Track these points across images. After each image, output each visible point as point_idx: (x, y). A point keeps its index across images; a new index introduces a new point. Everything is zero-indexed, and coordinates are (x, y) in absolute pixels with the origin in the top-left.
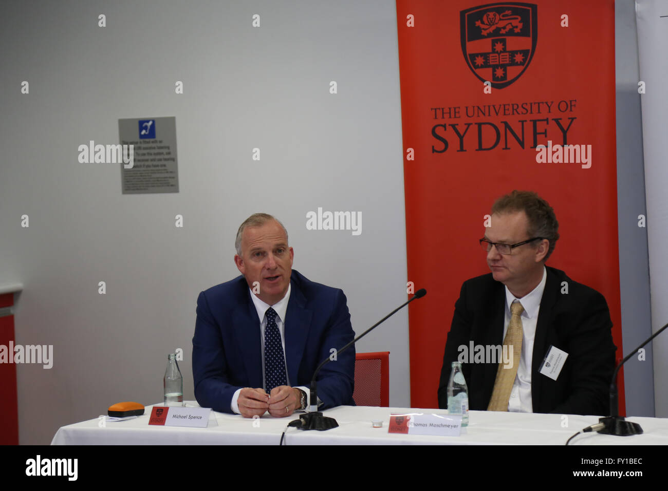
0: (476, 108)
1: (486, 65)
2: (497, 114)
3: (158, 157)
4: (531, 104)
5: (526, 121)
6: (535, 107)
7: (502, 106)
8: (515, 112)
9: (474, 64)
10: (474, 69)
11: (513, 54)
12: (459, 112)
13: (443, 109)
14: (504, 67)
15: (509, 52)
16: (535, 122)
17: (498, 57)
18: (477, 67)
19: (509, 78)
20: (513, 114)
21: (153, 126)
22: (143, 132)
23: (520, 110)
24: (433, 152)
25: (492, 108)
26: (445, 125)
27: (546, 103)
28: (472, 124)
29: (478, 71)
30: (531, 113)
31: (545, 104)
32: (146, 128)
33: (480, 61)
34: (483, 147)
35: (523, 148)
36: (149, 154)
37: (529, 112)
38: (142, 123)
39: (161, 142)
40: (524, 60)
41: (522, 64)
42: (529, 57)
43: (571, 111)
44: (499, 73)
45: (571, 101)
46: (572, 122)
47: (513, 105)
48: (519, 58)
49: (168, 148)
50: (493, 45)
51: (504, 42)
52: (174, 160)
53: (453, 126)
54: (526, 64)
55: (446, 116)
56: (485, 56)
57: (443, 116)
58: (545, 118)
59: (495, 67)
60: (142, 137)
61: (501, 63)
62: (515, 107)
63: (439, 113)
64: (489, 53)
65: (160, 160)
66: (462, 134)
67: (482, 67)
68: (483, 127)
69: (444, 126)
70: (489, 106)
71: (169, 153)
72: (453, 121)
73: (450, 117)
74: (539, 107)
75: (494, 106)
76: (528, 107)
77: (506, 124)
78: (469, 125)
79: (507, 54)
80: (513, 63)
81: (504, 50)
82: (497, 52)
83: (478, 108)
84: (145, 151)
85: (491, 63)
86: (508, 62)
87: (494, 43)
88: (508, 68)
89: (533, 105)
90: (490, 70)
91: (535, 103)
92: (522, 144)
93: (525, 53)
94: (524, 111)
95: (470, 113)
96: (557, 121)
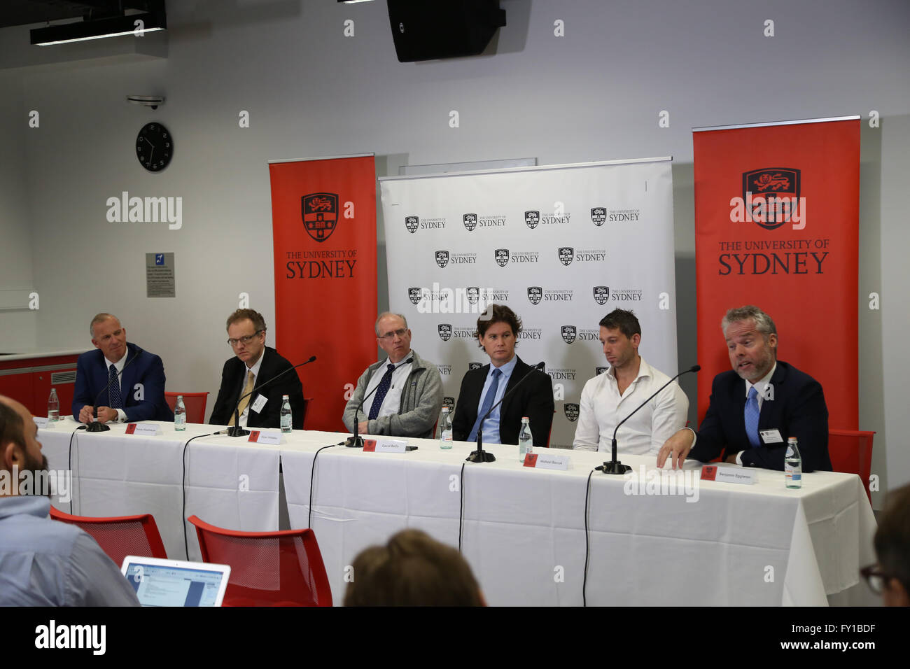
1: (314, 228)
3: (166, 276)
11: (327, 222)
14: (322, 229)
16: (337, 262)
18: (310, 229)
19: (325, 236)
21: (163, 258)
22: (158, 261)
29: (309, 231)
32: (159, 259)
33: (311, 226)
36: (160, 274)
38: (157, 255)
39: (166, 267)
40: (332, 226)
41: (331, 228)
44: (320, 233)
48: (330, 225)
49: (170, 271)
52: (173, 278)
53: (298, 263)
55: (294, 257)
56: (314, 223)
59: (318, 229)
60: (157, 264)
65: (166, 278)
68: (312, 264)
71: (170, 274)
72: (297, 260)
80: (327, 228)
84: (159, 273)
87: (318, 215)
92: (331, 274)
93: (332, 222)
95: (306, 256)
96: (348, 262)
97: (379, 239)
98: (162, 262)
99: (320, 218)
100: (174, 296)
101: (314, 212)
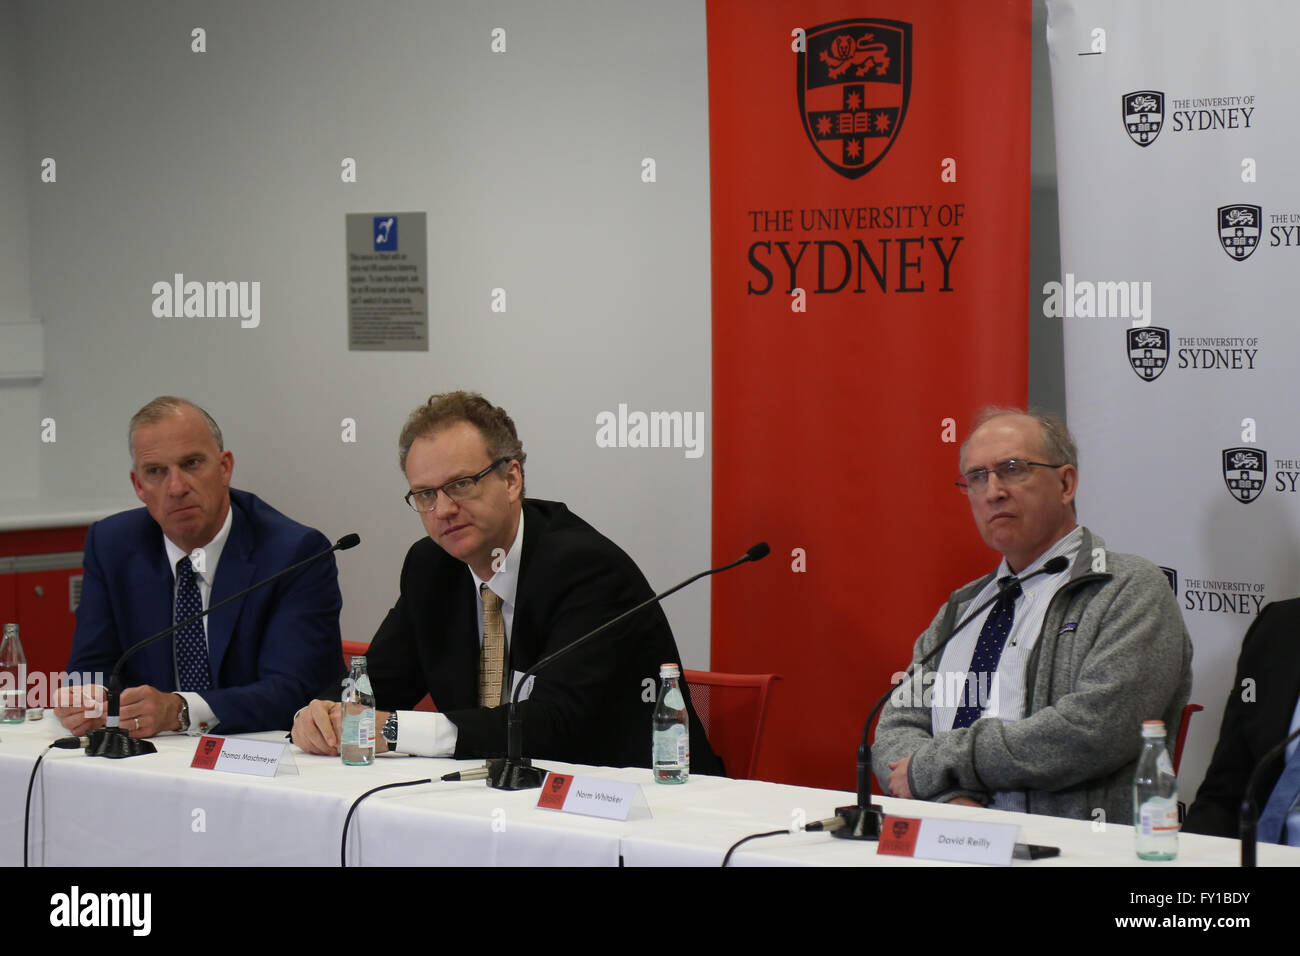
0: (817, 215)
2: (848, 225)
3: (401, 285)
4: (898, 208)
5: (889, 240)
6: (904, 214)
7: (856, 212)
8: (874, 223)
9: (816, 130)
10: (815, 140)
12: (790, 221)
13: (767, 213)
15: (868, 110)
16: (903, 242)
17: (851, 121)
18: (819, 137)
20: (871, 227)
21: (394, 227)
22: (380, 239)
23: (882, 220)
24: (749, 293)
25: (840, 212)
26: (769, 242)
27: (921, 208)
28: (808, 243)
29: (821, 144)
30: (898, 226)
31: (919, 210)
32: (383, 231)
33: (824, 126)
34: (826, 287)
35: (885, 291)
36: (388, 279)
37: (895, 223)
38: (379, 220)
39: (404, 257)
40: (891, 126)
41: (886, 134)
42: (898, 121)
43: (956, 224)
45: (956, 206)
46: (957, 244)
47: (871, 209)
48: (882, 122)
49: (414, 268)
50: (846, 98)
51: (860, 91)
52: (422, 291)
54: (892, 135)
55: (772, 226)
56: (833, 116)
57: (766, 226)
58: (919, 237)
59: (847, 138)
60: (379, 247)
61: (857, 130)
62: (875, 214)
63: (761, 220)
64: (838, 113)
65: (402, 290)
66: (794, 261)
67: (828, 137)
68: (827, 248)
69: (768, 245)
70: (837, 210)
71: (415, 279)
73: (777, 229)
74: (910, 213)
75: (844, 211)
76: (894, 215)
77: (860, 244)
78: (805, 244)
79: (865, 114)
81: (861, 108)
82: (851, 111)
83: (821, 213)
84: (382, 274)
85: (842, 131)
86: (865, 130)
87: (848, 91)
88: (868, 141)
89: (901, 210)
90: (839, 143)
91: (904, 208)
92: (882, 282)
93: (891, 113)
94: (888, 223)
96: (936, 241)
97: (1037, 169)
98: (392, 244)
99: (854, 101)
100: (424, 348)
101: (833, 82)
